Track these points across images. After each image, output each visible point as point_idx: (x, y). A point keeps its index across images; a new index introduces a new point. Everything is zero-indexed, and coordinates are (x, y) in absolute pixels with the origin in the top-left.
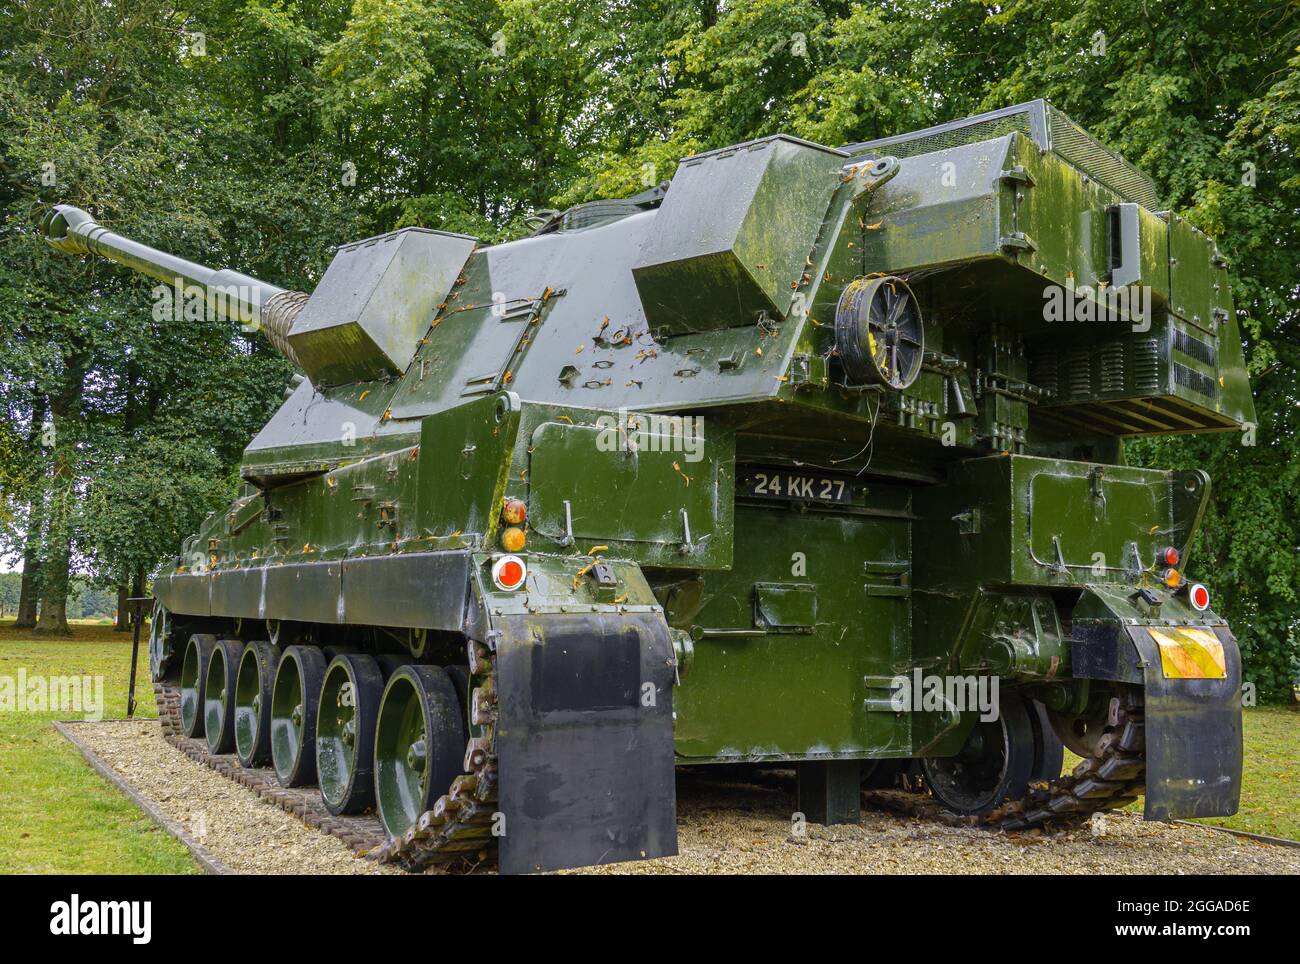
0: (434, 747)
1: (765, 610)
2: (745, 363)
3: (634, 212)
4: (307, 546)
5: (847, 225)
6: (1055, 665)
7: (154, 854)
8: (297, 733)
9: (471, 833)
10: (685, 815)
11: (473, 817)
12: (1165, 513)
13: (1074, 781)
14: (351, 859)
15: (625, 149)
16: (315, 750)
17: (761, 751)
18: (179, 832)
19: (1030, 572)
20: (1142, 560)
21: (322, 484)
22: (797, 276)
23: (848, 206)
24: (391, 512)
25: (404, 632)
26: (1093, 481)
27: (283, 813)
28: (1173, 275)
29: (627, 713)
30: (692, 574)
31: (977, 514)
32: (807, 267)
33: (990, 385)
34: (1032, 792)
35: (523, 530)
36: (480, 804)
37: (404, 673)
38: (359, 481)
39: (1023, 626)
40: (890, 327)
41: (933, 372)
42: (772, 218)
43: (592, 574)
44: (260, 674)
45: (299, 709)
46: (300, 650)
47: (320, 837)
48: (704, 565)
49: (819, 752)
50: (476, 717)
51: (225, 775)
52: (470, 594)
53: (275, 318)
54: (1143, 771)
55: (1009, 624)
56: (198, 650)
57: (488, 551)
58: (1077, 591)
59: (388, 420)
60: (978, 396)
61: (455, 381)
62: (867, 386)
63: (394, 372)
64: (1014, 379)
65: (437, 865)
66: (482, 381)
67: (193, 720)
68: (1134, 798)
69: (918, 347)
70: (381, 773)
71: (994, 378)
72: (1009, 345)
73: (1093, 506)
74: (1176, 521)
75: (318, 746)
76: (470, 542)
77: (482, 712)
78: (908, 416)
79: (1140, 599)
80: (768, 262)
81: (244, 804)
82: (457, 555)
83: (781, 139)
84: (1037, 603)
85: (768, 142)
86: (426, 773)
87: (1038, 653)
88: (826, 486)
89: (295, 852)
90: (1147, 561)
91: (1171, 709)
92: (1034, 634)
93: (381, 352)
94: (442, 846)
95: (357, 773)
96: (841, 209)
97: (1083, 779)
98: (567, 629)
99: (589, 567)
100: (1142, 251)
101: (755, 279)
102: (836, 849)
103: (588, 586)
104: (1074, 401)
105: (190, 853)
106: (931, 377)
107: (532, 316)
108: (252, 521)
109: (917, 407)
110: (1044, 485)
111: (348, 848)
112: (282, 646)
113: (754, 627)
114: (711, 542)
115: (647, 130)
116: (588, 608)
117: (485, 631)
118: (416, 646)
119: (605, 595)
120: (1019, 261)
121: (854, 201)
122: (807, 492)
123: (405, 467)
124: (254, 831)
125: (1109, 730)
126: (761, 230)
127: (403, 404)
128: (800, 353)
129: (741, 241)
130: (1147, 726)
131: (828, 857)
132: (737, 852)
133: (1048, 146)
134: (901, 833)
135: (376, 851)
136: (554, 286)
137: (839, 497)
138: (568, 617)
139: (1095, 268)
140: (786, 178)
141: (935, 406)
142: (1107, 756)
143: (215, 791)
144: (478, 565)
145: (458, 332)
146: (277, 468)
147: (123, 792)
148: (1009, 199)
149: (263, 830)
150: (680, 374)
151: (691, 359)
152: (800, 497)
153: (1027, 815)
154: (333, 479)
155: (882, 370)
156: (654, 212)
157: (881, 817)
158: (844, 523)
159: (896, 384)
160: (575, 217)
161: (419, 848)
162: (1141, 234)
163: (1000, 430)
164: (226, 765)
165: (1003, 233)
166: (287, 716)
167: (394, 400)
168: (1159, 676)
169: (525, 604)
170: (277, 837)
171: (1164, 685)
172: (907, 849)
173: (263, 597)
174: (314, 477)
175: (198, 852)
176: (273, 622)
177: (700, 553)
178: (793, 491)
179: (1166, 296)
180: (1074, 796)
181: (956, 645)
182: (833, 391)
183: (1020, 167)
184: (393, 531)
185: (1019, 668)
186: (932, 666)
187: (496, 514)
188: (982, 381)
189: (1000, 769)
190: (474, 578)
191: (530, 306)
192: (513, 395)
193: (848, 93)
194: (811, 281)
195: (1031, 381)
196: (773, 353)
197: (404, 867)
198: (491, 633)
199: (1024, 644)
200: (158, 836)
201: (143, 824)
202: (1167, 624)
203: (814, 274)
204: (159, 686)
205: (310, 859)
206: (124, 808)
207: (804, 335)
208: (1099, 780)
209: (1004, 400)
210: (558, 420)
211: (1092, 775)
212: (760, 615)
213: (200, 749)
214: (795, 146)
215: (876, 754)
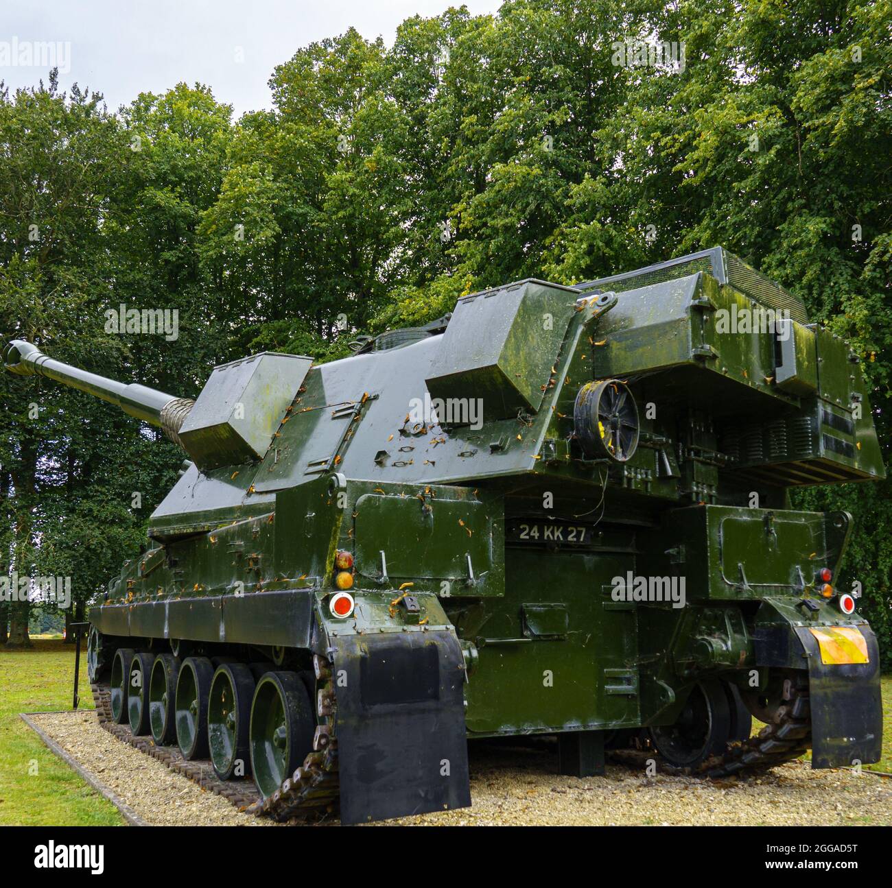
0: (292, 732)
1: (530, 623)
2: (509, 446)
3: (426, 336)
4: (196, 586)
5: (581, 342)
6: (743, 657)
7: (93, 814)
8: (194, 721)
9: (321, 794)
10: (478, 773)
11: (321, 782)
12: (820, 544)
13: (759, 741)
14: (234, 813)
15: (421, 283)
16: (207, 733)
17: (531, 726)
18: (111, 796)
19: (723, 590)
20: (804, 578)
21: (206, 540)
22: (545, 381)
23: (581, 329)
24: (256, 561)
25: (268, 648)
26: (767, 521)
27: (185, 779)
28: (820, 371)
29: (431, 704)
30: (475, 601)
31: (683, 549)
32: (553, 375)
33: (689, 454)
34: (730, 749)
35: (351, 573)
36: (326, 773)
37: (269, 678)
38: (233, 539)
39: (719, 629)
40: (614, 416)
41: (647, 447)
42: (526, 339)
43: (402, 604)
44: (167, 678)
45: (195, 703)
46: (194, 661)
47: (213, 797)
48: (484, 594)
49: (572, 725)
50: (320, 710)
51: (144, 752)
52: (315, 622)
53: (170, 418)
54: (809, 733)
55: (709, 628)
56: (122, 660)
57: (325, 590)
58: (758, 603)
59: (252, 493)
60: (680, 463)
61: (300, 463)
62: (599, 460)
63: (256, 458)
64: (706, 449)
65: (297, 817)
66: (320, 463)
67: (120, 711)
68: (804, 752)
69: (635, 430)
70: (255, 751)
71: (692, 449)
72: (702, 424)
73: (767, 540)
74: (828, 550)
75: (209, 731)
76: (312, 583)
77: (324, 707)
78: (629, 480)
79: (804, 607)
80: (524, 372)
81: (158, 773)
82: (304, 593)
83: (530, 282)
84: (728, 612)
85: (521, 284)
86: (287, 750)
87: (730, 649)
88: (572, 531)
89: (194, 809)
90: (808, 579)
91: (828, 687)
92: (727, 635)
93: (246, 443)
94: (300, 803)
95: (238, 750)
96: (576, 331)
97: (765, 740)
98: (385, 644)
99: (400, 598)
100: (797, 353)
101: (515, 384)
102: (588, 795)
103: (400, 613)
104: (751, 464)
105: (119, 812)
106: (646, 451)
107: (355, 415)
108: (158, 567)
109: (636, 473)
110: (731, 526)
111: (233, 805)
112: (182, 657)
113: (523, 636)
114: (488, 577)
115: (438, 269)
116: (400, 629)
117: (325, 647)
118: (278, 657)
119: (412, 619)
120: (707, 365)
121: (585, 325)
122: (558, 536)
123: (264, 528)
124: (165, 794)
125: (784, 703)
126: (518, 349)
127: (263, 480)
128: (549, 438)
129: (504, 357)
130: (812, 699)
131: (581, 802)
132: (515, 800)
133: (726, 280)
134: (634, 782)
135: (253, 807)
136: (370, 393)
137: (582, 540)
138: (386, 636)
139: (763, 367)
140: (535, 310)
141: (649, 472)
142: (783, 722)
143: (136, 764)
144: (319, 600)
145: (301, 427)
146: (172, 530)
147: (71, 766)
148: (698, 320)
149: (172, 793)
150: (462, 455)
151: (470, 443)
152: (554, 541)
153: (726, 766)
154: (214, 537)
155: (609, 448)
156: (440, 336)
157: (620, 770)
158: (586, 558)
159: (620, 458)
160: (384, 341)
161: (284, 805)
162: (795, 342)
163: (698, 487)
164: (144, 744)
165: (694, 346)
166: (187, 708)
167: (256, 478)
168: (819, 662)
169: (354, 628)
170: (182, 798)
171: (822, 669)
172: (639, 794)
173: (167, 622)
174: (201, 535)
175: (125, 810)
176: (175, 641)
177: (480, 585)
178: (548, 536)
179: (816, 386)
180: (760, 752)
181: (670, 645)
182: (574, 465)
183: (705, 298)
184: (258, 575)
185: (717, 660)
186: (653, 660)
187: (331, 562)
188: (683, 452)
189: (705, 733)
190: (316, 610)
191: (352, 407)
192: (341, 475)
193: (581, 240)
194: (555, 385)
195: (720, 450)
196: (529, 438)
197: (273, 818)
198: (330, 650)
199: (720, 642)
200: (96, 800)
201: (86, 790)
202: (824, 625)
203: (558, 380)
204: (95, 686)
205: (205, 814)
206: (72, 778)
207: (551, 424)
208: (777, 739)
209: (700, 465)
210: (374, 492)
211: (773, 736)
212: (527, 628)
213: (125, 732)
214: (541, 287)
215: (615, 725)
